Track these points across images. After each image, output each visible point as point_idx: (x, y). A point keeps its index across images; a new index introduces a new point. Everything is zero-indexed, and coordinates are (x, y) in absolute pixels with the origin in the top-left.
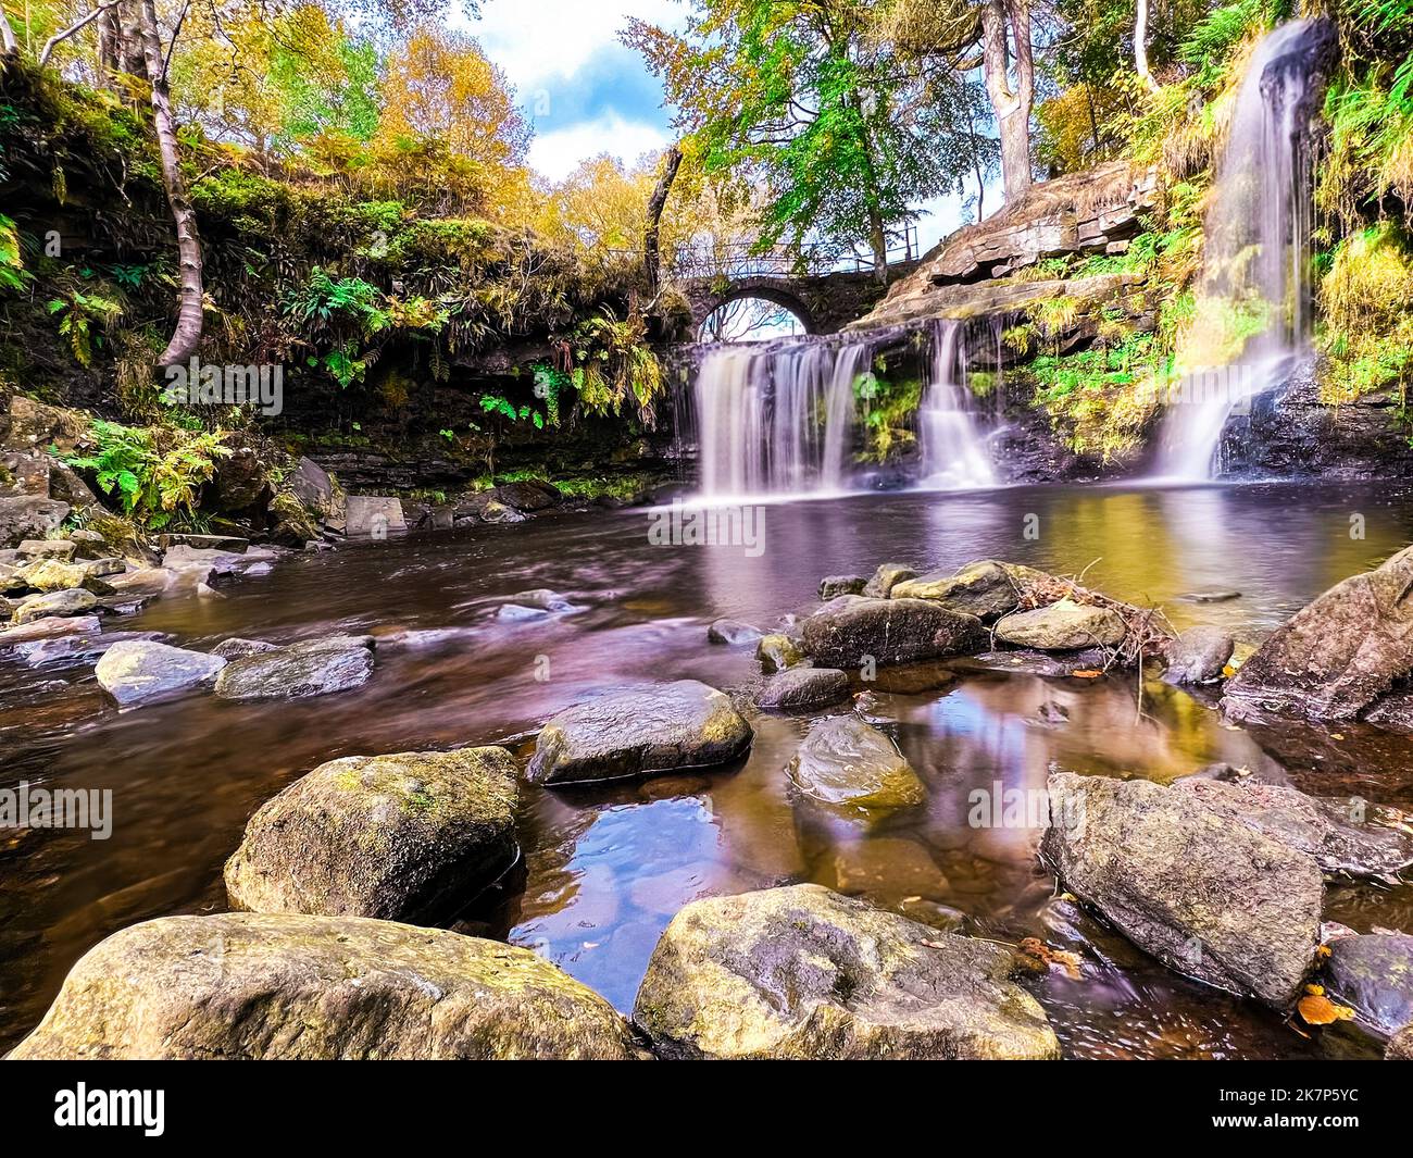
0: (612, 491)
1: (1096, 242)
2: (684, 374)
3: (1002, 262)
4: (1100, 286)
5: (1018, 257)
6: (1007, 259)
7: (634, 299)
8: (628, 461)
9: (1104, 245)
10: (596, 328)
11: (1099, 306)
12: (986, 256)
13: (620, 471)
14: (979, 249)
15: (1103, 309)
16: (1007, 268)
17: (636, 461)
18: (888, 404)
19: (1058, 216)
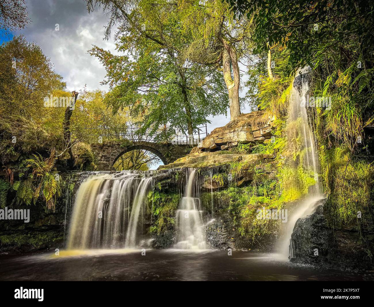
0: (32, 241)
1: (260, 139)
2: (72, 187)
3: (225, 144)
4: (254, 158)
5: (230, 142)
6: (226, 143)
7: (53, 151)
8: (43, 226)
9: (263, 140)
10: (29, 164)
11: (253, 167)
12: (219, 141)
13: (39, 231)
14: (216, 138)
15: (255, 168)
16: (226, 146)
17: (47, 226)
18: (163, 205)
19: (245, 128)
